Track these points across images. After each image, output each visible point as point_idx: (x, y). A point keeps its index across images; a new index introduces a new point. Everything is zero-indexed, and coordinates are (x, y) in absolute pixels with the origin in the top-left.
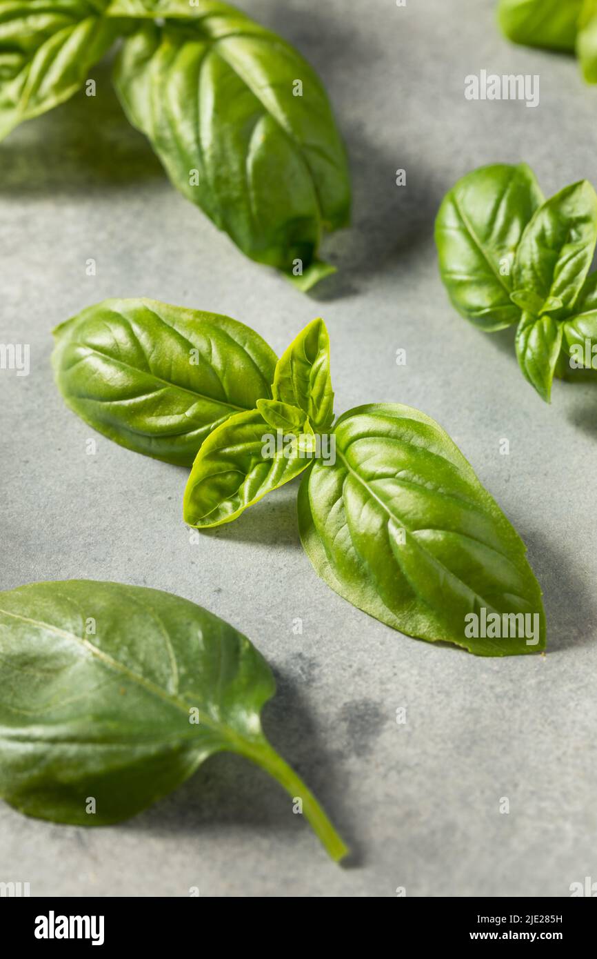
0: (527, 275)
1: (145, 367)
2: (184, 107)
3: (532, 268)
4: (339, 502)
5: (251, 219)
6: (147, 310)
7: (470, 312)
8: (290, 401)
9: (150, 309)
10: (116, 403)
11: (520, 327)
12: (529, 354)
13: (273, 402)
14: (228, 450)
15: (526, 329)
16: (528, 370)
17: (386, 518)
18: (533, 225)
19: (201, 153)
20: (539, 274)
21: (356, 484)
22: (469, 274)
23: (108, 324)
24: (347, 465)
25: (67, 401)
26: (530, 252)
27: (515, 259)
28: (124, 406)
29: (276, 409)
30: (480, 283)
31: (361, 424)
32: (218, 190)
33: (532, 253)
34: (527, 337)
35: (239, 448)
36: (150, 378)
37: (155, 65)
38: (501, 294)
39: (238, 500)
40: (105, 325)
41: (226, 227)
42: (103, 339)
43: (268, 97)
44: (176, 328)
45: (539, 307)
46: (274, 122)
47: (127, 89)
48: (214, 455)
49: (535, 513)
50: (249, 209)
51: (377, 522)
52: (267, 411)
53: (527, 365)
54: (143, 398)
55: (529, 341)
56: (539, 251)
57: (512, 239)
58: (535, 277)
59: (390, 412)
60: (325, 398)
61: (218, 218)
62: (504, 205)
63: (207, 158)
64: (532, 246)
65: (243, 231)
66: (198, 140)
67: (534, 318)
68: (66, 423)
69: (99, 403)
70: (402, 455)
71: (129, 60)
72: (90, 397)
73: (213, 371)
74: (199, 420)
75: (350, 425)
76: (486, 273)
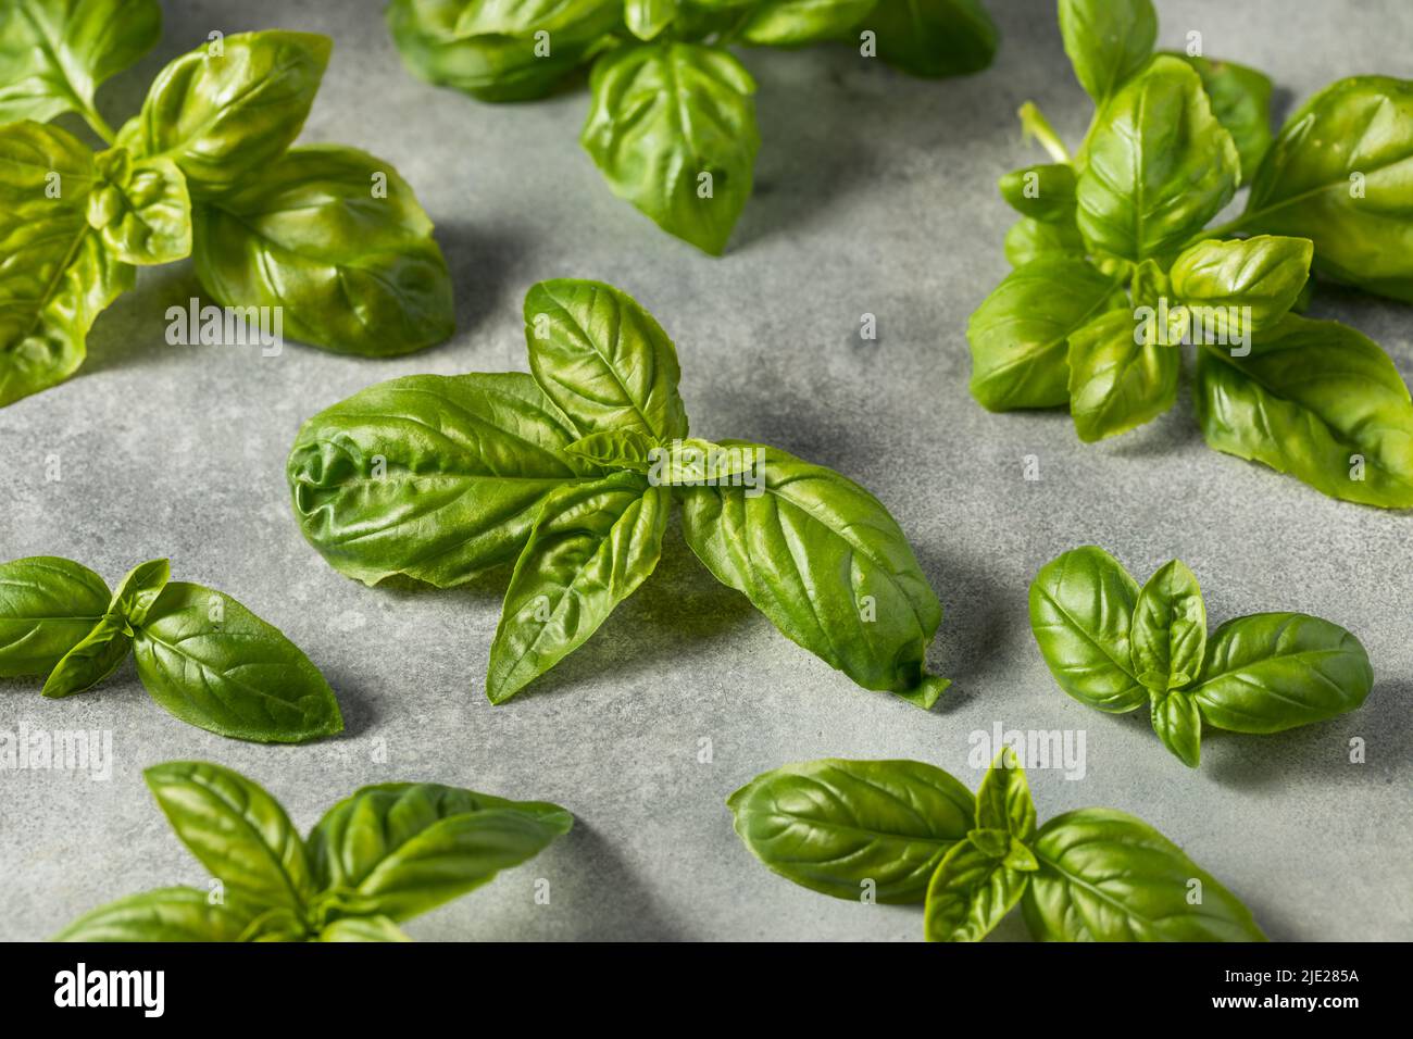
0: (1145, 657)
1: (854, 824)
2: (777, 561)
3: (1150, 650)
4: (1070, 912)
5: (869, 654)
6: (832, 768)
7: (1096, 702)
8: (994, 825)
9: (836, 767)
10: (834, 862)
11: (1153, 705)
12: (1172, 729)
13: (979, 831)
14: (952, 883)
15: (1161, 707)
16: (1174, 744)
17: (1125, 917)
18: (1139, 610)
19: (809, 604)
20: (1158, 654)
21: (1084, 891)
22: (1089, 664)
23: (803, 790)
24: (1065, 873)
25: (769, 867)
26: (1144, 635)
27: (1130, 643)
28: (843, 864)
29: (984, 836)
30: (1102, 673)
31: (1068, 834)
32: (834, 634)
33: (1146, 637)
34: (1165, 714)
35: (962, 879)
36: (860, 835)
37: (725, 523)
38: (1124, 678)
39: (970, 924)
40: (801, 793)
41: (844, 666)
42: (800, 805)
43: (850, 534)
44: (869, 781)
45: (1165, 682)
46: (866, 558)
47: (703, 549)
48: (942, 889)
49: (1221, 872)
50: (867, 646)
51: (1118, 921)
52: (977, 840)
53: (1172, 739)
54: (861, 852)
55: (1169, 717)
56: (1153, 634)
57: (1122, 626)
58: (1155, 657)
59: (1087, 817)
60: (1028, 818)
61: (834, 660)
62: (1103, 595)
63: (817, 607)
64: (1144, 630)
65: (860, 665)
66: (803, 592)
67: (1164, 695)
68: (777, 888)
69: (815, 865)
70: (1121, 856)
71: (695, 522)
72: (802, 860)
73: (916, 812)
74: (917, 861)
75: (1059, 837)
76: (1103, 662)
